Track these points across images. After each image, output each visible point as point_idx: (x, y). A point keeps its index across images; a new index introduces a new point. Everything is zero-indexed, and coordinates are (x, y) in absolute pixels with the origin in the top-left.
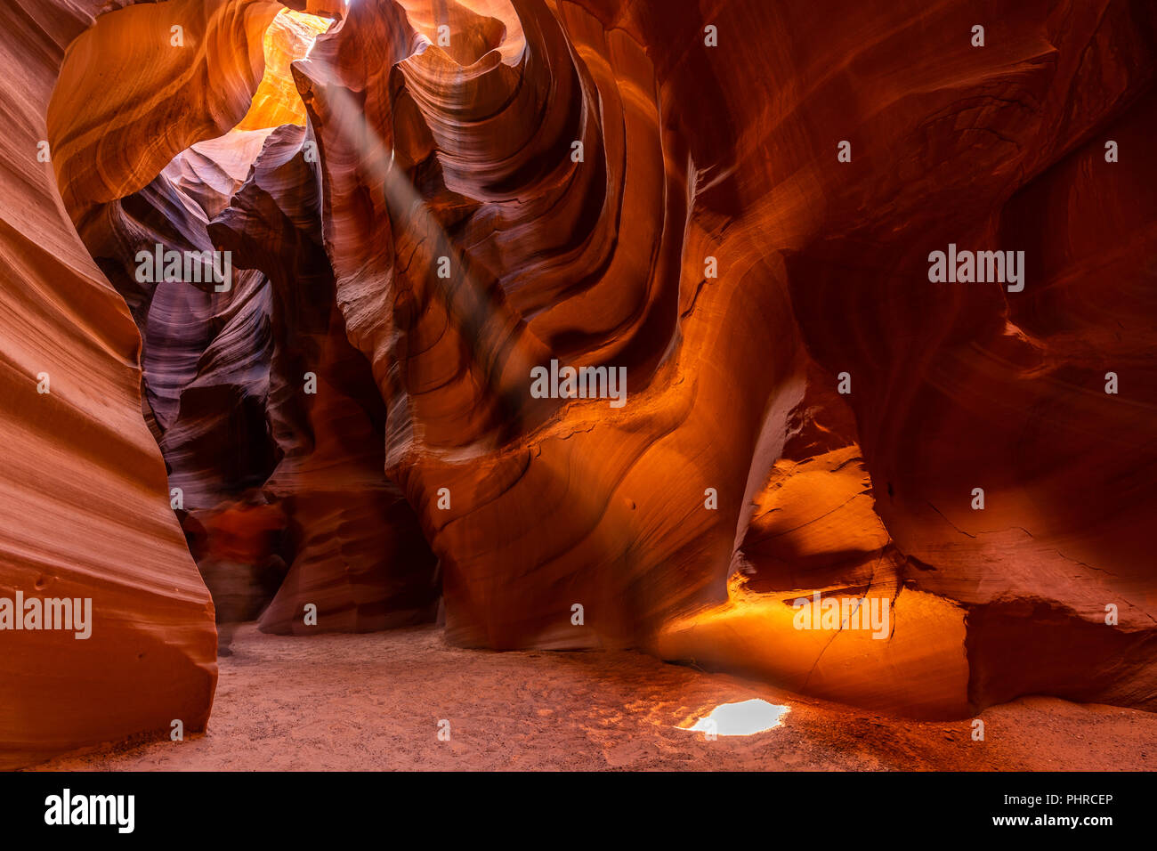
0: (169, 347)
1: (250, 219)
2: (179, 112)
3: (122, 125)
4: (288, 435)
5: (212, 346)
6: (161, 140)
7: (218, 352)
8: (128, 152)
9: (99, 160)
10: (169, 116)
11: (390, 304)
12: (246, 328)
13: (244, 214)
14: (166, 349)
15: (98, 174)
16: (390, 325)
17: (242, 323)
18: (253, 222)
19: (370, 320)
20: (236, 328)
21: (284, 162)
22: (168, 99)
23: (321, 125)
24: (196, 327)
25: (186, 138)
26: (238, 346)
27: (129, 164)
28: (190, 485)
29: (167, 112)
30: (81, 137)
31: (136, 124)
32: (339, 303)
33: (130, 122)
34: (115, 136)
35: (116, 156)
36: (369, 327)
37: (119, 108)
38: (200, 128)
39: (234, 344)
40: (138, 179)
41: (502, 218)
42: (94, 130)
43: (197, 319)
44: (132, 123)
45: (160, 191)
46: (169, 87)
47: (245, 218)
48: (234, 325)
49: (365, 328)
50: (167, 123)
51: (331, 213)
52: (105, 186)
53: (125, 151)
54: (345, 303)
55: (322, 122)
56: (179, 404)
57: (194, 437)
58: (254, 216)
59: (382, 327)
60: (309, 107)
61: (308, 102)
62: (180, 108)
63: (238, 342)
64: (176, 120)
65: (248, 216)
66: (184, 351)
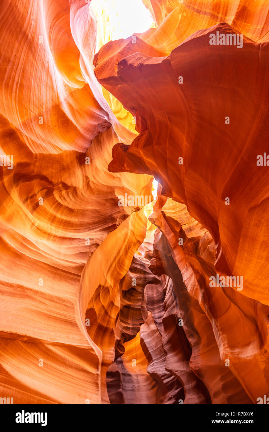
0: (156, 303)
1: (157, 260)
2: (130, 246)
3: (119, 259)
4: (191, 336)
5: (165, 301)
6: (129, 254)
7: (166, 302)
8: (123, 263)
9: (118, 269)
10: (129, 248)
11: (196, 280)
12: (171, 292)
13: (155, 259)
14: (155, 305)
15: (118, 273)
16: (199, 287)
17: (169, 290)
18: (158, 260)
19: (193, 287)
20: (168, 292)
21: (160, 238)
22: (126, 245)
23: (160, 227)
24: (161, 294)
25: (135, 249)
26: (170, 299)
27: (124, 265)
28: (174, 359)
29: (128, 247)
30: (111, 268)
31: (122, 255)
32: (184, 281)
33: (120, 256)
34: (119, 261)
35: (121, 265)
36: (193, 289)
37: (116, 256)
38: (137, 244)
39: (169, 298)
40: (127, 268)
41: (209, 239)
42: (113, 264)
43: (160, 291)
44: (121, 256)
45: (137, 262)
46: (125, 243)
47: (156, 260)
48: (168, 291)
49: (193, 290)
50: (129, 250)
51: (173, 250)
52: (121, 274)
53: (122, 263)
54: (185, 281)
55: (160, 226)
56: (162, 324)
57: (169, 338)
58: (158, 258)
59: (197, 289)
60: (156, 225)
61: (155, 224)
62: (130, 245)
63: (170, 297)
64: (130, 247)
65: (156, 259)
66: (160, 303)
